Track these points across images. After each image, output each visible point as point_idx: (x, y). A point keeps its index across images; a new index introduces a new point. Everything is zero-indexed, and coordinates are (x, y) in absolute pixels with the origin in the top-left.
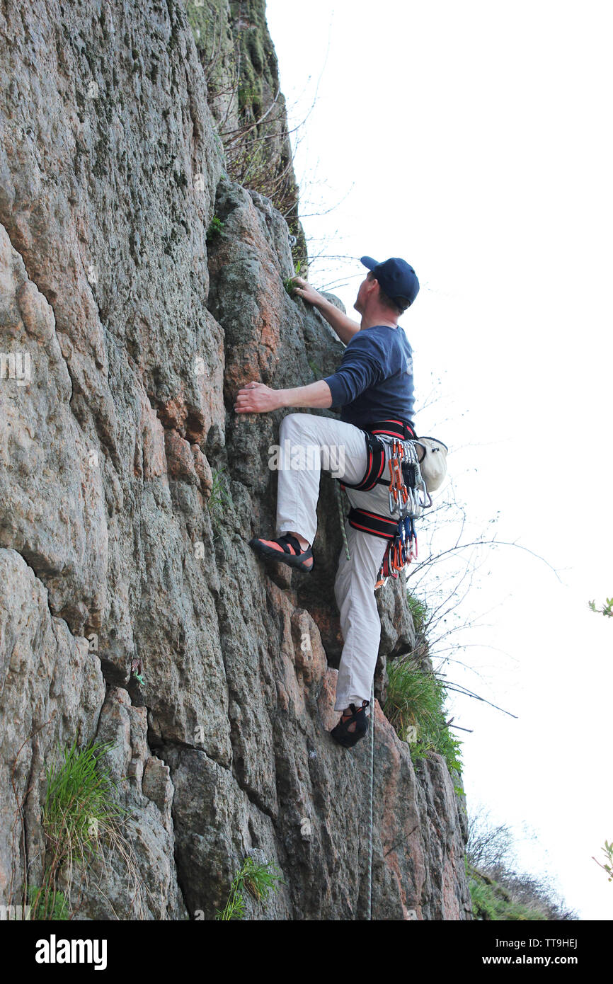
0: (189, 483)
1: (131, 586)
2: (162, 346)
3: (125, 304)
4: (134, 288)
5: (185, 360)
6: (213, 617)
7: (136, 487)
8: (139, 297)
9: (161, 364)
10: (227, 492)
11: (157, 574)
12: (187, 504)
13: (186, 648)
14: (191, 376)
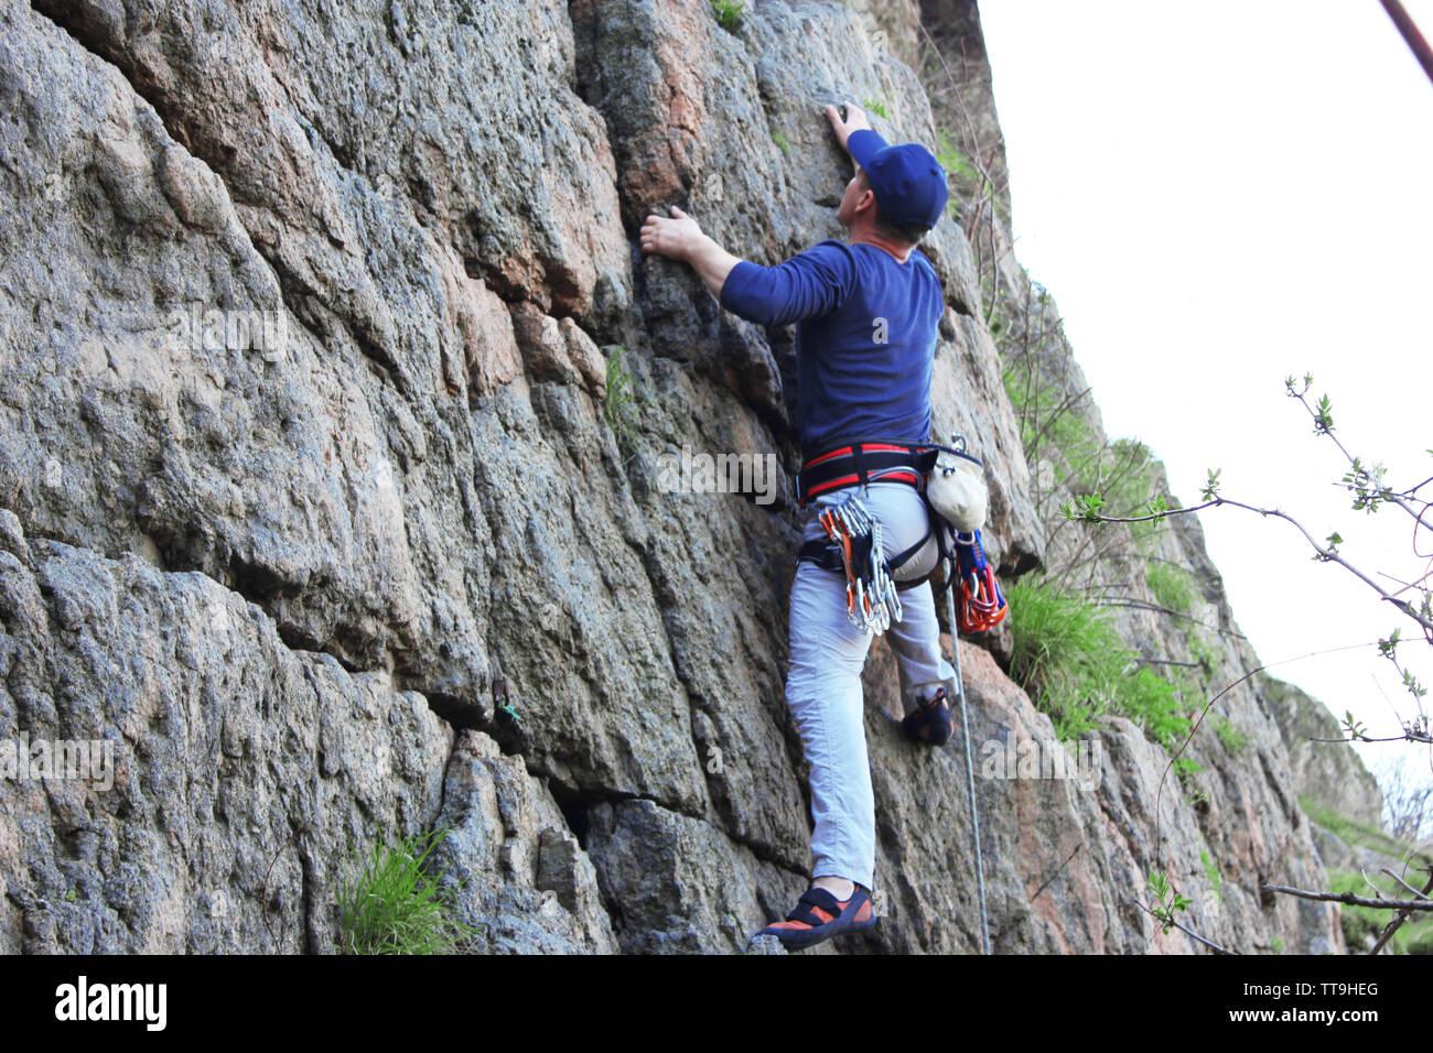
0: (562, 383)
1: (467, 570)
2: (475, 177)
3: (392, 126)
4: (405, 94)
5: (522, 189)
6: (639, 585)
7: (454, 414)
8: (418, 107)
9: (478, 204)
10: (643, 380)
11: (513, 541)
12: (562, 418)
13: (587, 647)
14: (537, 212)
